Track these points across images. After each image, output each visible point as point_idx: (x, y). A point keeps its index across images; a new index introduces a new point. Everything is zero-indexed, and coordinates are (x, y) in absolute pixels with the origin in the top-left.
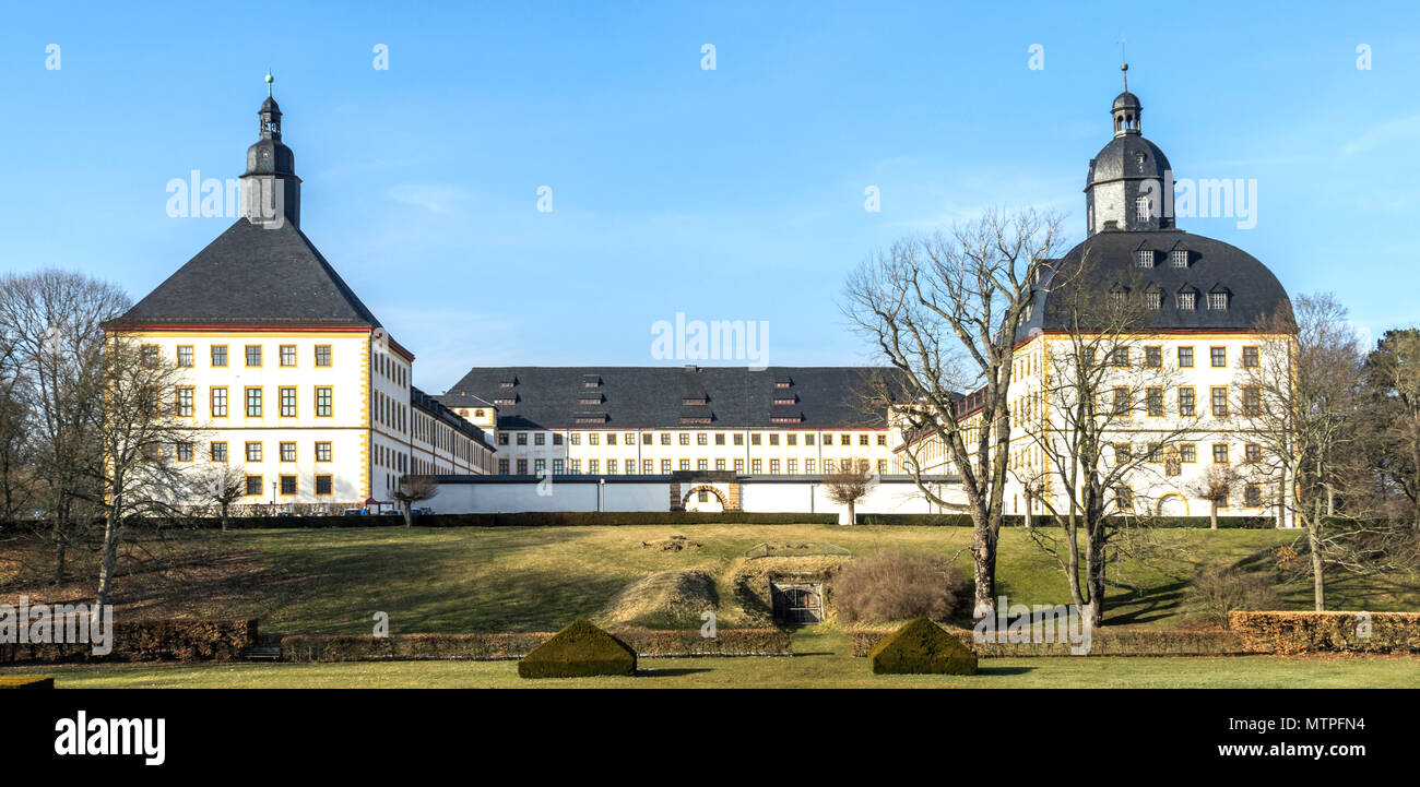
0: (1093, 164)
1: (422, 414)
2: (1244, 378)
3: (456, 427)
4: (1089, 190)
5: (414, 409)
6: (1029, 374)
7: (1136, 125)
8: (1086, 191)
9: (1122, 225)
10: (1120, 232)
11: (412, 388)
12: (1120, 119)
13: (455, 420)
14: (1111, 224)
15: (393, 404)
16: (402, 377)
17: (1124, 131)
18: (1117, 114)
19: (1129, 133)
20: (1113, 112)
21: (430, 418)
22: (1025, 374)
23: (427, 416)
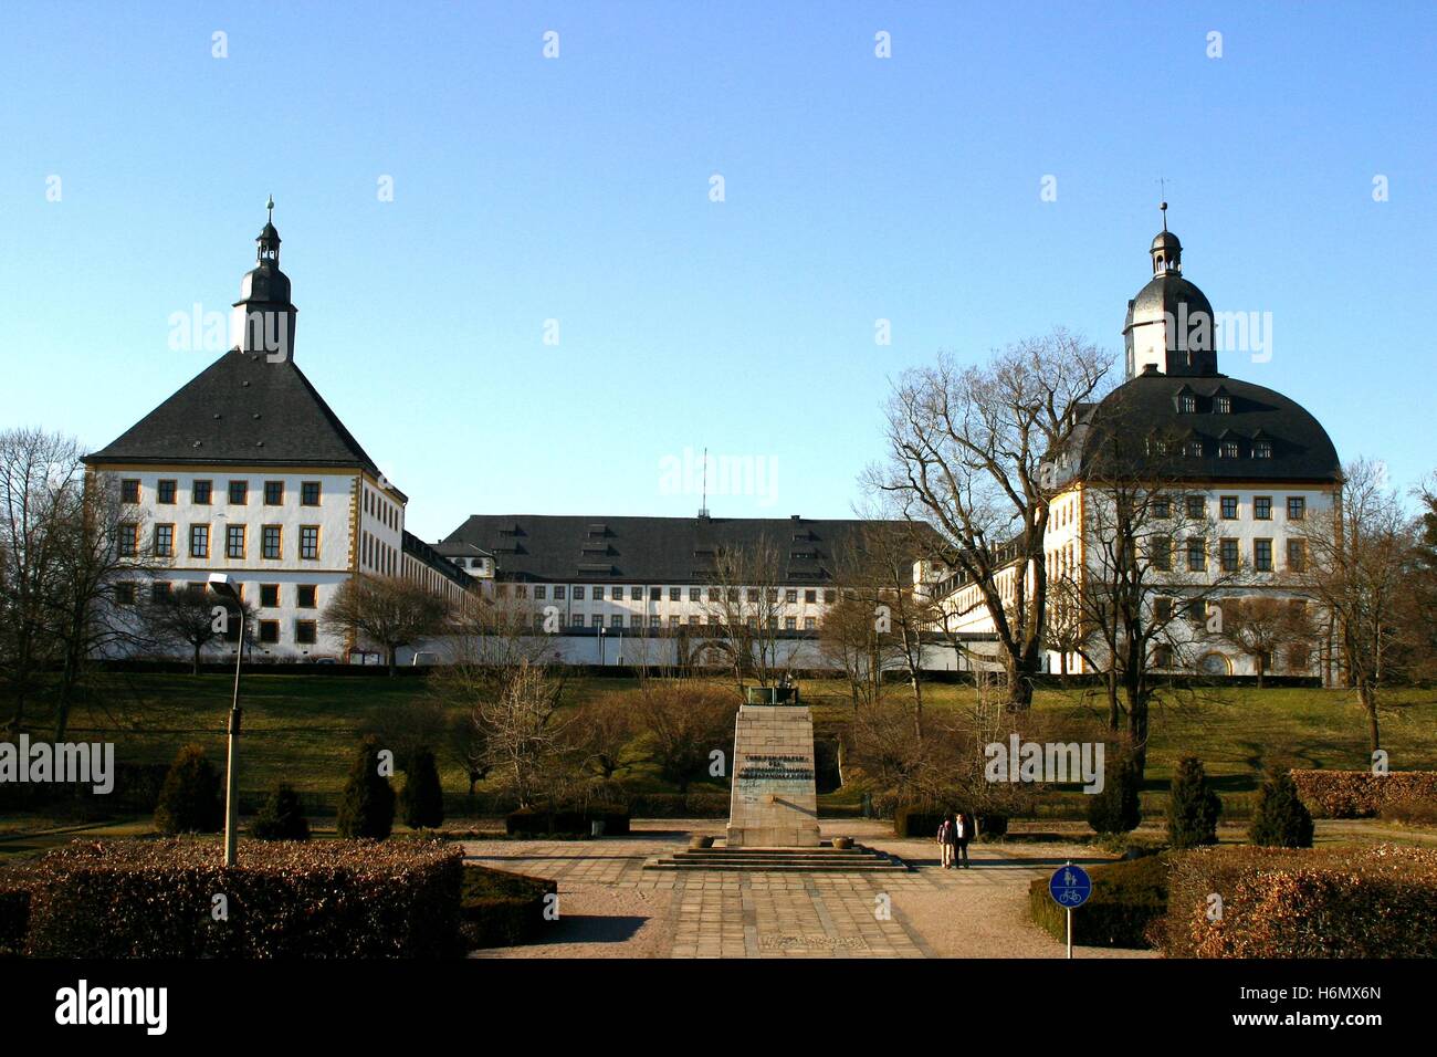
0: (1132, 304)
1: (415, 560)
2: (1294, 530)
3: (451, 576)
4: (1128, 331)
5: (406, 555)
6: (1064, 524)
7: (1176, 265)
8: (1124, 333)
9: (1162, 369)
10: (1161, 375)
11: (405, 534)
12: (1160, 259)
13: (449, 569)
14: (1151, 368)
15: (383, 547)
16: (394, 520)
17: (1164, 271)
18: (1157, 254)
19: (1169, 272)
20: (1152, 251)
21: (423, 565)
22: (1060, 524)
23: (419, 562)
